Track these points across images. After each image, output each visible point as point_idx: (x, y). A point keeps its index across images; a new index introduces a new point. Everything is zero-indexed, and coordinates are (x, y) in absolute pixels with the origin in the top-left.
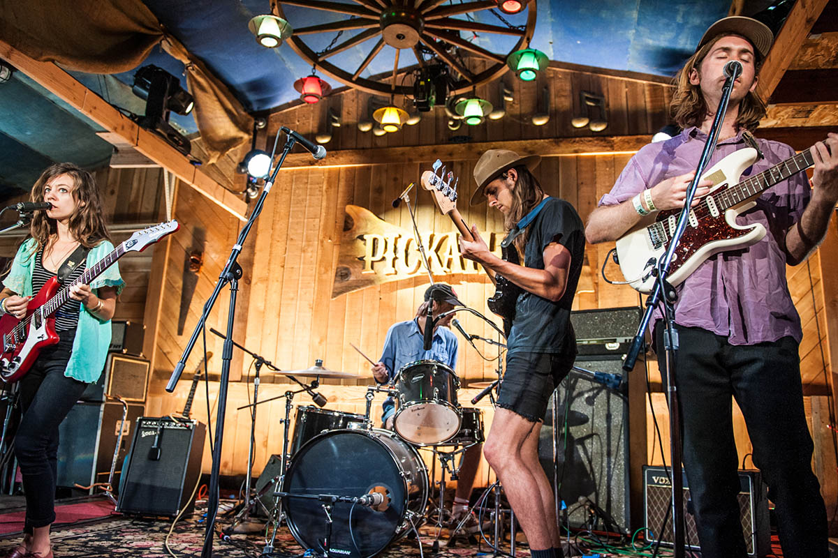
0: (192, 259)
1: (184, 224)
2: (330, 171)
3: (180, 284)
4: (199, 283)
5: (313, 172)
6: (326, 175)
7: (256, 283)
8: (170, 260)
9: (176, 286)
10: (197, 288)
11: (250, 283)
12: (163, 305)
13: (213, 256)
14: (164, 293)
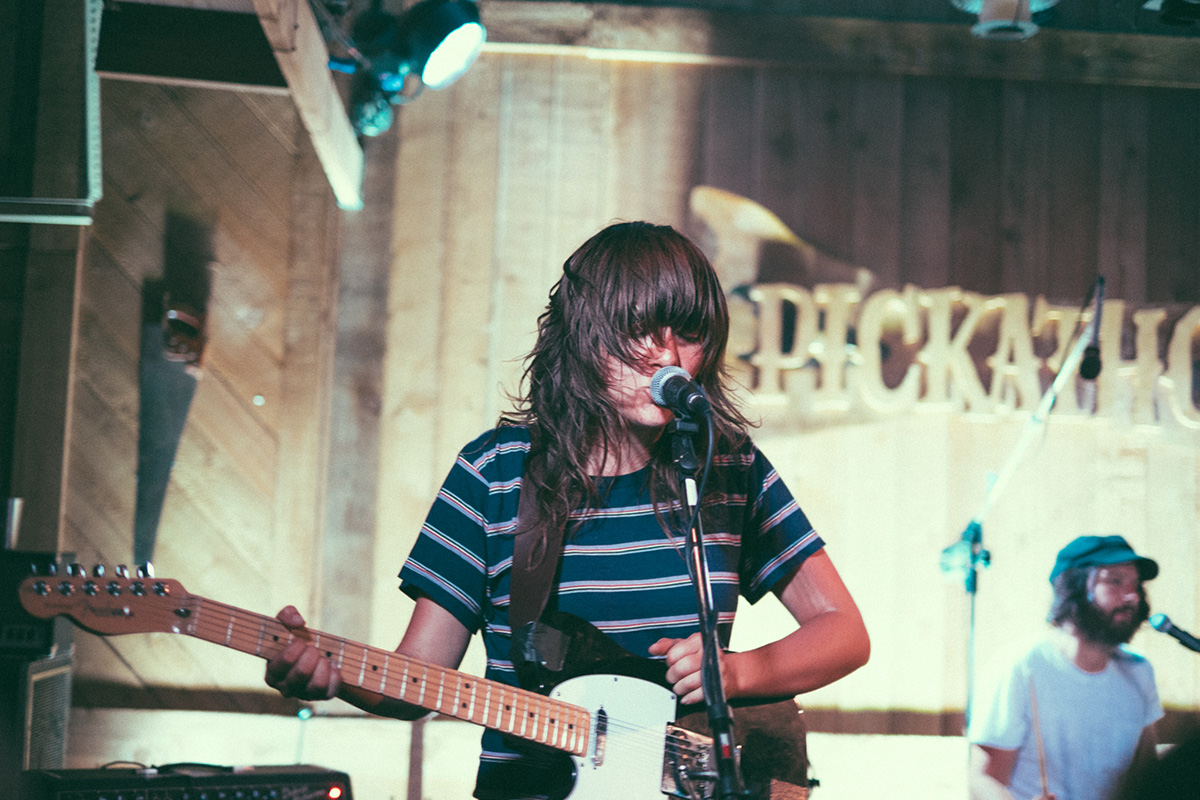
0: (172, 322)
1: (132, 199)
2: (625, 69)
3: (130, 397)
4: (199, 401)
5: (569, 65)
6: (614, 79)
7: (397, 412)
8: (89, 319)
9: (116, 402)
10: (193, 416)
11: (376, 410)
12: (74, 466)
13: (242, 312)
14: (74, 425)
